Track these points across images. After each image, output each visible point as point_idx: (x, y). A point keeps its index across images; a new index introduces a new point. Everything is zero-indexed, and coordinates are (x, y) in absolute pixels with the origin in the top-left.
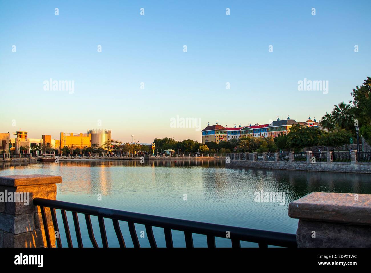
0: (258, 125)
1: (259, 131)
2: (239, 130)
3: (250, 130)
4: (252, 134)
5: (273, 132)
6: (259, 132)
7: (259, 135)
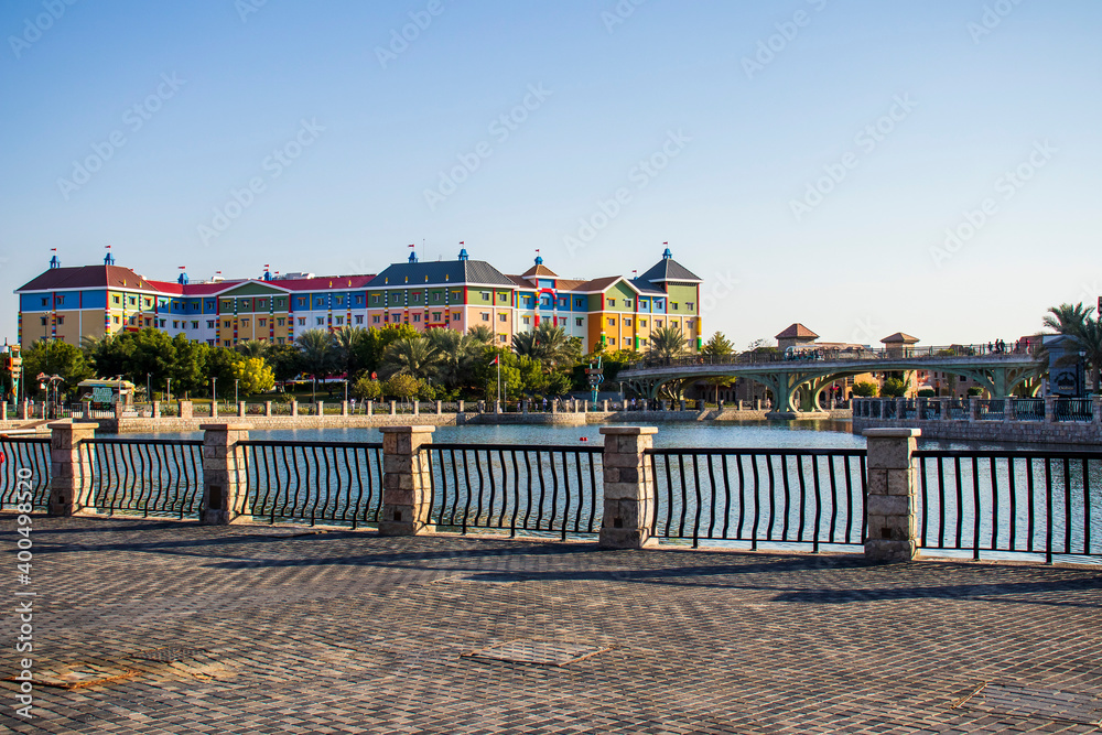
0: (309, 278)
1: (320, 303)
2: (214, 295)
3: (271, 296)
4: (285, 313)
5: (434, 308)
6: (318, 306)
7: (320, 321)
